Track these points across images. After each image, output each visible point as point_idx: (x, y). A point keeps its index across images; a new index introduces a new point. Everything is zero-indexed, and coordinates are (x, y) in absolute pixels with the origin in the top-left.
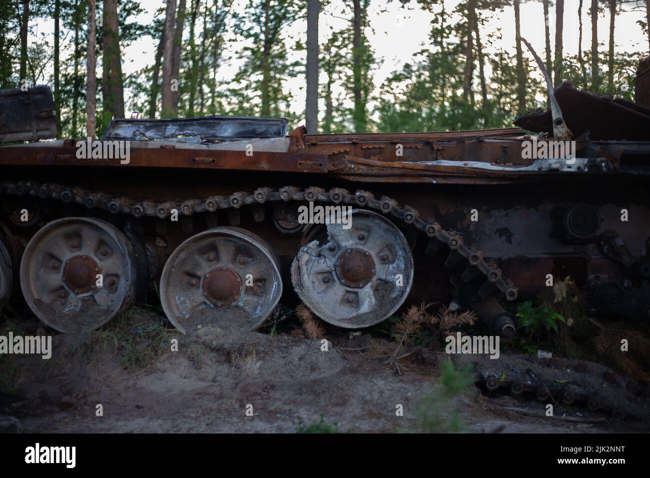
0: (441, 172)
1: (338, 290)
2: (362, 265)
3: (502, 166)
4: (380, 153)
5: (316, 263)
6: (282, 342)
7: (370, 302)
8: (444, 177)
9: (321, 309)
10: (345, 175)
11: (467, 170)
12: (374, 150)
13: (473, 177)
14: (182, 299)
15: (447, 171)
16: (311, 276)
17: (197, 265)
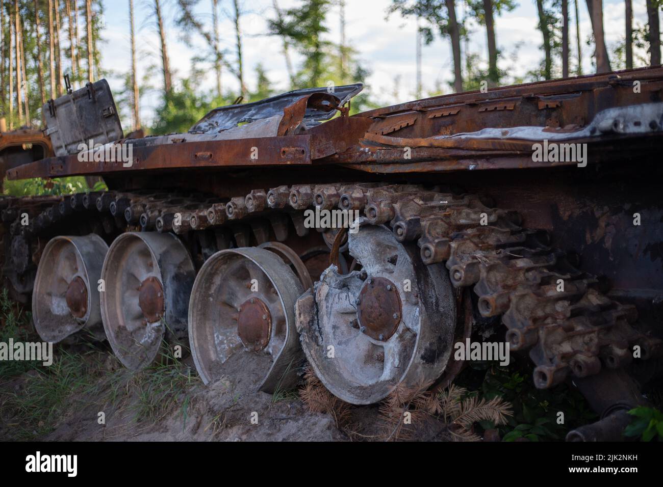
0: (474, 150)
1: (361, 342)
2: (376, 305)
3: (557, 132)
4: (453, 123)
5: (336, 300)
6: (282, 412)
7: (393, 363)
8: (488, 158)
9: (339, 368)
10: (364, 163)
11: (504, 144)
12: (443, 120)
13: (515, 156)
14: (220, 337)
15: (481, 147)
16: (332, 318)
17: (233, 294)
